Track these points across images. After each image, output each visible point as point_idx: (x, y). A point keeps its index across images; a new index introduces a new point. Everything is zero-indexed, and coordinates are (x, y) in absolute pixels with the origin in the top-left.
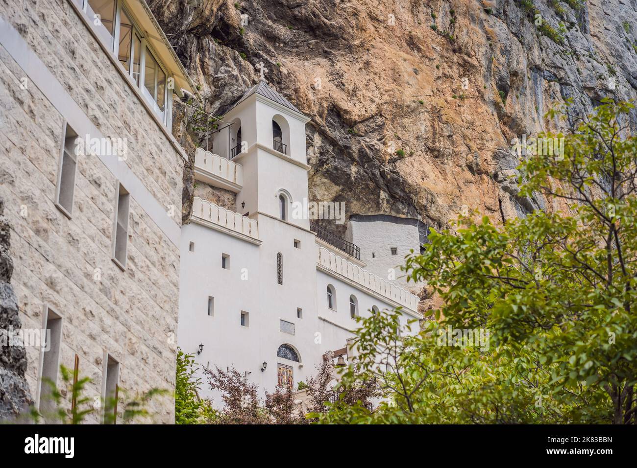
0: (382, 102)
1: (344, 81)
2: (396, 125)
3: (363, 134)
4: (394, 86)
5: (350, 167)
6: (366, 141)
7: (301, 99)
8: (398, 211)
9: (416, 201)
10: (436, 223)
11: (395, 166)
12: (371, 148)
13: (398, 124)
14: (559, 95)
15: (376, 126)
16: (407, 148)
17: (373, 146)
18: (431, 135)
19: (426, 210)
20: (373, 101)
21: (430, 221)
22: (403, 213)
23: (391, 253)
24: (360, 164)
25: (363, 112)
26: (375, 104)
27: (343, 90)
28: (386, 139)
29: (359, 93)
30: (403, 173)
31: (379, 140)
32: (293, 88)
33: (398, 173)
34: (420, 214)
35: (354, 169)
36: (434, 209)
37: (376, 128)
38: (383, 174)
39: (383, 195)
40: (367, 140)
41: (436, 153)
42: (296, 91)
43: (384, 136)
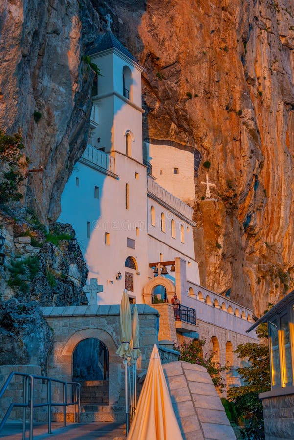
0: (180, 51)
1: (158, 32)
2: (187, 71)
3: (167, 78)
4: (188, 39)
5: (155, 103)
6: (168, 84)
7: (131, 47)
8: (181, 140)
9: (195, 134)
10: (206, 152)
11: (185, 105)
12: (171, 89)
13: (188, 70)
14: (266, 41)
15: (175, 71)
16: (193, 91)
17: (172, 87)
18: (208, 80)
19: (201, 141)
20: (174, 51)
21: (203, 149)
22: (185, 142)
23: (173, 172)
24: (162, 101)
25: (168, 60)
26: (176, 53)
27: (157, 40)
28: (180, 82)
29: (166, 43)
30: (190, 111)
31: (175, 83)
32: (127, 37)
33: (187, 111)
34: (197, 143)
35: (157, 104)
36: (207, 141)
37: (175, 73)
38: (176, 111)
39: (173, 126)
40: (169, 82)
41: (209, 95)
42: (128, 39)
43: (180, 80)
